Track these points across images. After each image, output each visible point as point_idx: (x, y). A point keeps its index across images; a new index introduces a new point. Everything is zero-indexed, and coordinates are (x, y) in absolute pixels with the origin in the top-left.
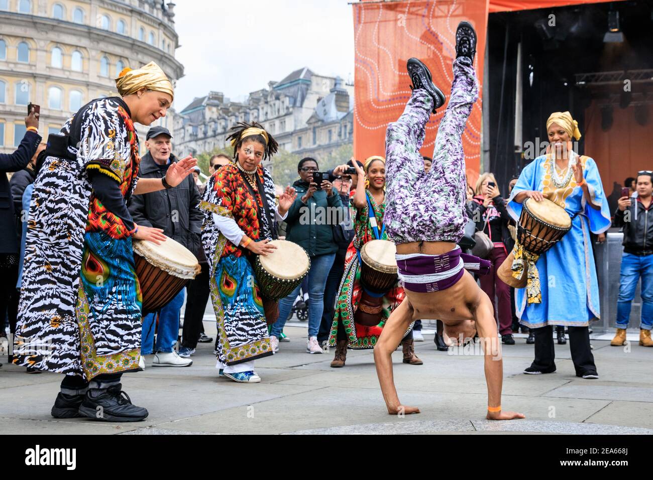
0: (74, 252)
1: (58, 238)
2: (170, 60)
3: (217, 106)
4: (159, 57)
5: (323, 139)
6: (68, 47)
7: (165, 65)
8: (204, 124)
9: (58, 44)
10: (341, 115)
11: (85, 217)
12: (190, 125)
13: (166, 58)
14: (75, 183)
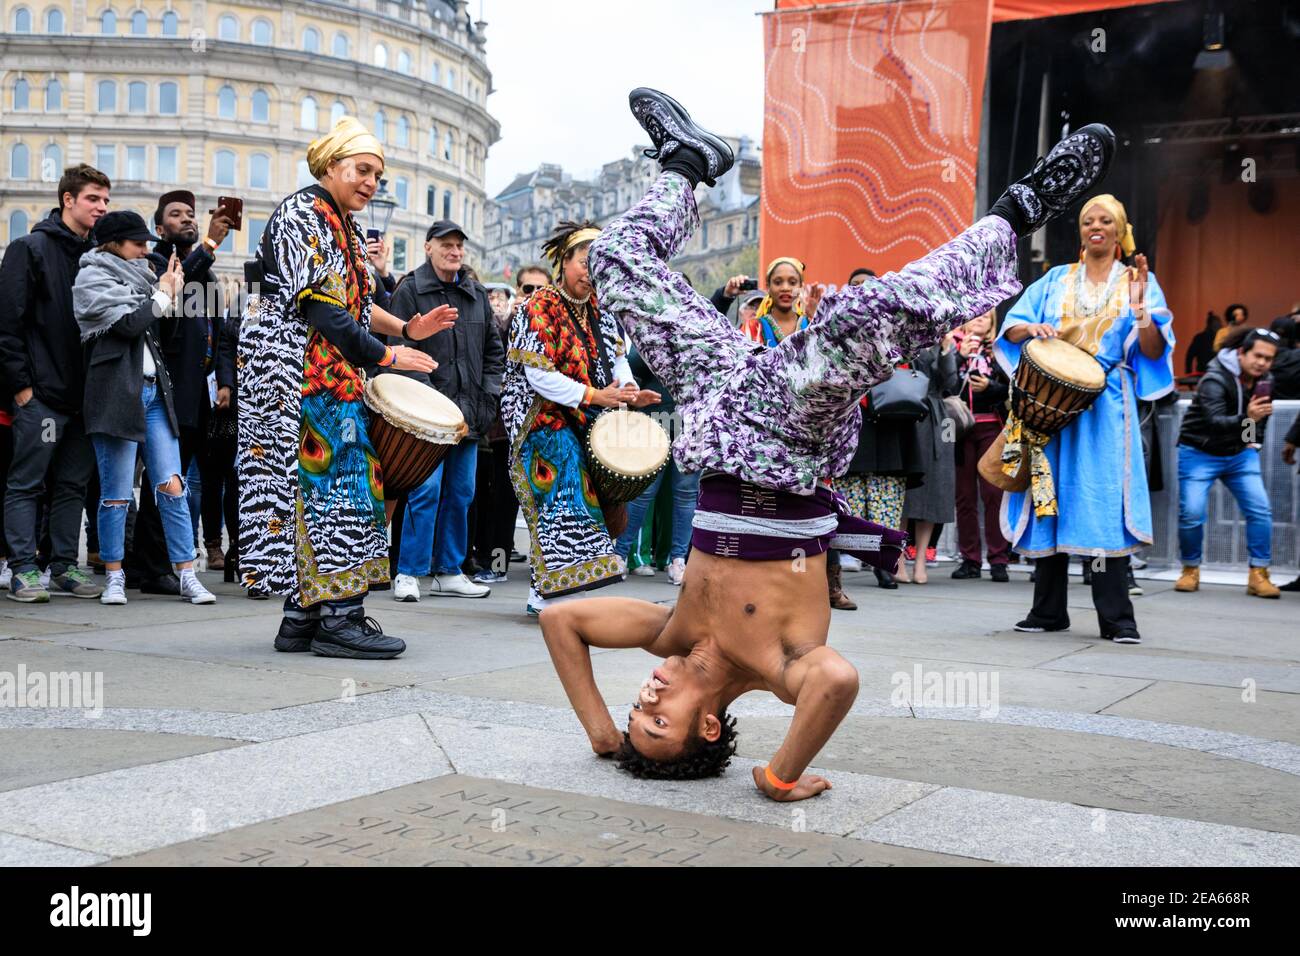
0: (288, 425)
1: (267, 410)
2: (479, 114)
3: (551, 187)
4: (462, 109)
5: (718, 241)
6: (326, 97)
7: (471, 122)
8: (532, 216)
9: (310, 91)
10: (749, 199)
11: (300, 375)
12: (510, 218)
13: (473, 110)
14: (283, 328)
